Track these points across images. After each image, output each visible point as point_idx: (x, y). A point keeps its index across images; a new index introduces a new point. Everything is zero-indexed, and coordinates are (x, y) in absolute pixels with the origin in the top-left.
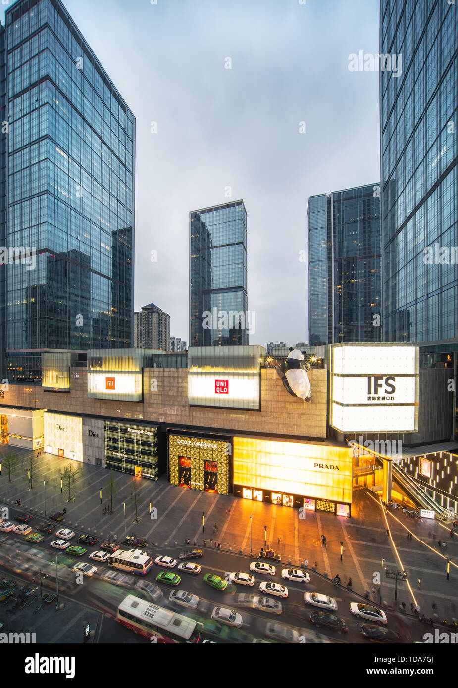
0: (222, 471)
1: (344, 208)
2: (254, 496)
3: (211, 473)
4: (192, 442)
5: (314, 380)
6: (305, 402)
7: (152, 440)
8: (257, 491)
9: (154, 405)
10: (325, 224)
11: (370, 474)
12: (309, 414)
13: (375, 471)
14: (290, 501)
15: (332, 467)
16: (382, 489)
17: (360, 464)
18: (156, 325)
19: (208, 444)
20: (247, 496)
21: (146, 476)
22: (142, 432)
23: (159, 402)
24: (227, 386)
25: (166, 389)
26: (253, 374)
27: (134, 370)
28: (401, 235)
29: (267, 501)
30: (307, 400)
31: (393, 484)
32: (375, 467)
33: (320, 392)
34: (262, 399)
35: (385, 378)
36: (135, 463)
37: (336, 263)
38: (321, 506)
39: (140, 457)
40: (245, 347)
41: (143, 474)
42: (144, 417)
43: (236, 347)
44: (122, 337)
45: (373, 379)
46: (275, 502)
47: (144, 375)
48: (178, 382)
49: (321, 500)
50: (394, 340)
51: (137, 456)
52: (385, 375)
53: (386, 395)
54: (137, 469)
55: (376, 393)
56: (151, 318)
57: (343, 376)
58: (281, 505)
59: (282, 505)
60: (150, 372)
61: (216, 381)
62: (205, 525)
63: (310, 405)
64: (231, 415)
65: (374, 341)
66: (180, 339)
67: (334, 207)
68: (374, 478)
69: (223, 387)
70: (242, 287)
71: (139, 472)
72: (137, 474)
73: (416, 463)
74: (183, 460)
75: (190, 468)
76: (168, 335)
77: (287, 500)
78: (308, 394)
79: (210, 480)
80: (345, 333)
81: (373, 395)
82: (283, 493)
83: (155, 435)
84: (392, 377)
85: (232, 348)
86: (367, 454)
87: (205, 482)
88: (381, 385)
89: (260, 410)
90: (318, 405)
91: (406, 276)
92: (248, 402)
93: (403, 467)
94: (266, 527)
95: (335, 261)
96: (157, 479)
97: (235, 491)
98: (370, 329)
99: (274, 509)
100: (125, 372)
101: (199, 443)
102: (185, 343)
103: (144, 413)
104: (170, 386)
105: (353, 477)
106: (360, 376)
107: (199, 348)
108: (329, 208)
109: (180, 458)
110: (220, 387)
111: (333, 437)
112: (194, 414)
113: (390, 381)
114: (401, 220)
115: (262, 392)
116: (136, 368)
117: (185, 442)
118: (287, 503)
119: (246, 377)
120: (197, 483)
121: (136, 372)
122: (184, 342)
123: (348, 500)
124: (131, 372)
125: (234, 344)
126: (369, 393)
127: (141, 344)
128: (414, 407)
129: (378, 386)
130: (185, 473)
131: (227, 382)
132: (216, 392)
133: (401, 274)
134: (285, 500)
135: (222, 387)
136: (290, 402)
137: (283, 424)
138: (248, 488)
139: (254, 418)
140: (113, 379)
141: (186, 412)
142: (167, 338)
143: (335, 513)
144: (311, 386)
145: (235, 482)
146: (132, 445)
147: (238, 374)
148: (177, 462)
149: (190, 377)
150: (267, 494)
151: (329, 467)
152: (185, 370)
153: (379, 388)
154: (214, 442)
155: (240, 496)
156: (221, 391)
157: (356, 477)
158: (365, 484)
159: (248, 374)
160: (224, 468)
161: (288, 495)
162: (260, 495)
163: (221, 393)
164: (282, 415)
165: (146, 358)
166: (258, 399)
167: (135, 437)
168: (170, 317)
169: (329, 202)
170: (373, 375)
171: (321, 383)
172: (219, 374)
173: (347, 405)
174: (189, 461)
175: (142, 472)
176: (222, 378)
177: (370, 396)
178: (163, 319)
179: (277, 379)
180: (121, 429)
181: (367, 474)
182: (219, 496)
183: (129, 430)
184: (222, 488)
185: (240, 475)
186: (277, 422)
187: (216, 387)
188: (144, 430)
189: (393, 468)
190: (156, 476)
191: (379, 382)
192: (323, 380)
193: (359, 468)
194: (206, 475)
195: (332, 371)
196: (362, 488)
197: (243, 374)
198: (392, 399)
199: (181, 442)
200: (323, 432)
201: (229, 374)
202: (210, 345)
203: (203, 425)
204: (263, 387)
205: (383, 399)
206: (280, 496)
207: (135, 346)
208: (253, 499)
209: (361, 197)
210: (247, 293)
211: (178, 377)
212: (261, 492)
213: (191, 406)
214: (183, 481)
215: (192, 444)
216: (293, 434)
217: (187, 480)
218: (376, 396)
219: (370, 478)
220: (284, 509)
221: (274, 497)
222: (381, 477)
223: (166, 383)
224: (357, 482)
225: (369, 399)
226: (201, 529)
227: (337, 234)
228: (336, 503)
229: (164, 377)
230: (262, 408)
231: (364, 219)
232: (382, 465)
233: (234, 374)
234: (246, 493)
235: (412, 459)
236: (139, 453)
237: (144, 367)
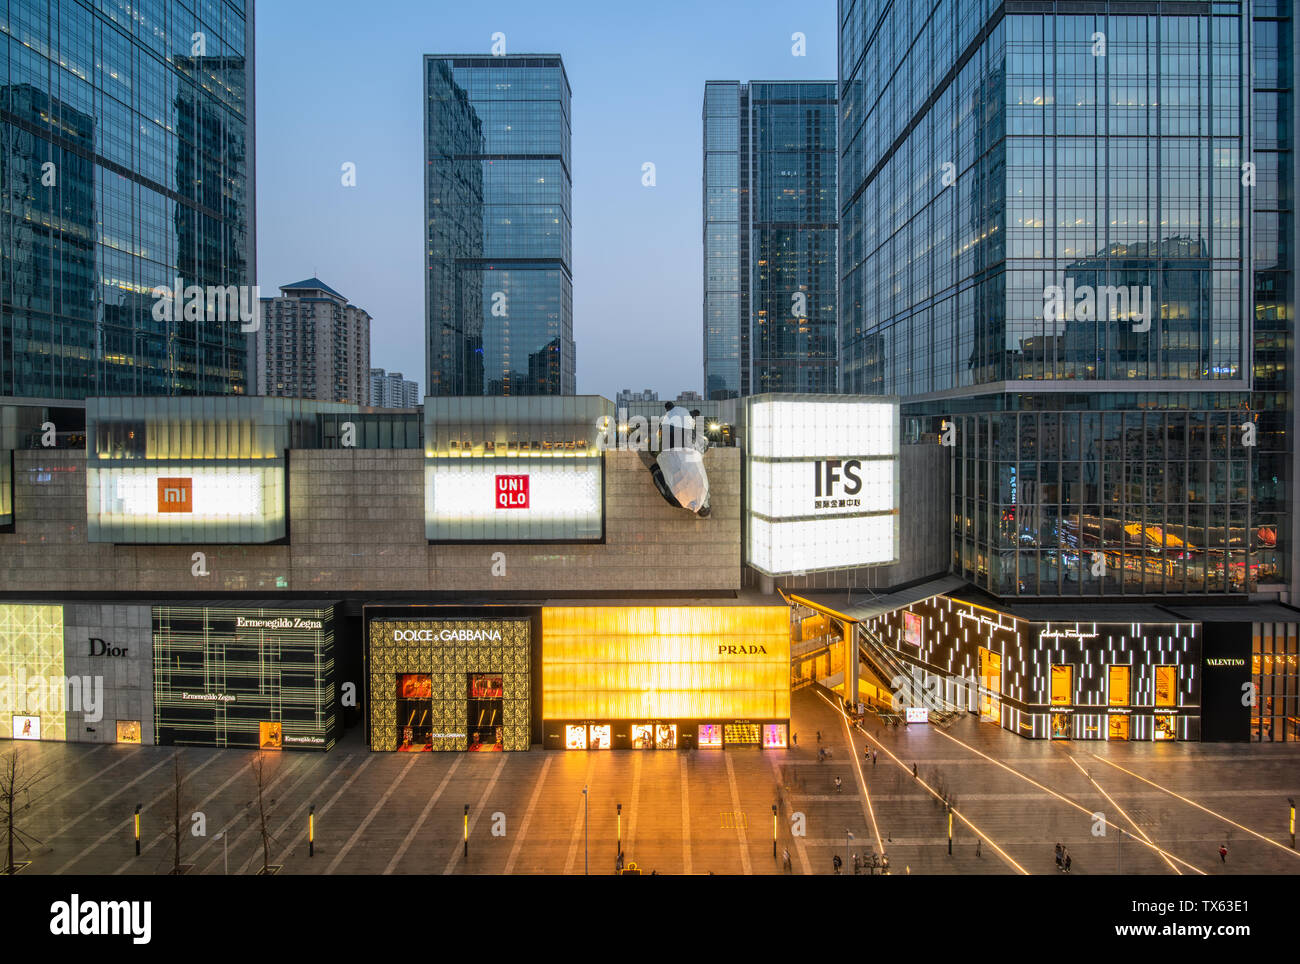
0: (513, 693)
1: (773, 120)
2: (593, 739)
3: (485, 704)
4: (437, 632)
5: (716, 470)
6: (698, 517)
7: (318, 643)
8: (598, 728)
9: (325, 548)
10: (736, 145)
11: (822, 653)
12: (706, 543)
13: (831, 647)
14: (670, 736)
15: (754, 650)
16: (844, 681)
17: (804, 636)
18: (329, 337)
19: (478, 632)
20: (574, 744)
21: (298, 743)
22: (287, 624)
23: (338, 538)
24: (526, 490)
25: (361, 504)
26: (588, 461)
27: (257, 456)
28: (870, 190)
29: (622, 745)
30: (703, 512)
31: (862, 666)
32: (829, 638)
33: (729, 495)
34: (608, 516)
35: (844, 464)
36: (262, 713)
37: (758, 231)
38: (734, 735)
39: (276, 694)
40: (569, 400)
41: (287, 738)
42: (290, 583)
43: (546, 400)
44: (218, 363)
45: (824, 466)
46: (639, 745)
47: (292, 469)
48: (396, 484)
49: (732, 722)
50: (858, 390)
51: (267, 693)
52: (845, 458)
53: (846, 497)
54: (266, 730)
55: (829, 492)
56: (313, 316)
57: (773, 460)
58: (651, 748)
59: (654, 748)
60: (313, 462)
61: (498, 478)
62: (470, 837)
63: (708, 523)
64: (536, 558)
65: (823, 391)
66: (400, 376)
67: (754, 112)
68: (829, 660)
69: (515, 494)
70: (559, 261)
71: (275, 736)
72: (268, 744)
73: (897, 622)
74: (409, 683)
75: (430, 699)
76: (363, 366)
77: (665, 734)
78: (703, 501)
79: (482, 722)
80: (773, 374)
81: (824, 497)
82: (654, 722)
83: (327, 627)
84: (855, 462)
85: (536, 400)
86: (816, 615)
87: (471, 730)
88: (837, 478)
89: (602, 541)
90: (724, 523)
91: (878, 271)
92: (576, 524)
93: (876, 633)
94: (619, 807)
95: (754, 227)
96: (332, 743)
97: (545, 737)
98: (817, 368)
99: (637, 759)
100: (227, 463)
101: (455, 632)
102: (414, 386)
103: (290, 571)
104: (374, 495)
105: (792, 664)
106: (802, 460)
107: (455, 400)
108: (744, 113)
109: (400, 677)
110: (507, 492)
111: (753, 586)
112: (440, 561)
113: (853, 470)
114: (870, 164)
115: (608, 499)
116: (264, 452)
117: (415, 636)
118: (665, 741)
119: (570, 468)
120: (449, 734)
121: (264, 463)
122: (412, 383)
123: (784, 713)
124: (251, 463)
125: (542, 391)
126: (818, 493)
127: (280, 386)
128: (891, 517)
129: (832, 478)
130: (415, 718)
131: (526, 479)
132: (499, 505)
133: (870, 266)
134: (661, 736)
135: (514, 492)
136: (668, 520)
137: (654, 568)
138: (577, 723)
139: (589, 559)
140: (185, 484)
141: (419, 558)
142: (363, 372)
143: (760, 746)
144: (710, 484)
145: (548, 714)
146: (250, 665)
147: (552, 461)
148: (394, 688)
149: (430, 471)
150: (621, 727)
151: (747, 649)
152: (414, 453)
153: (834, 483)
154: (495, 624)
155: (558, 746)
156: (511, 502)
157: (796, 663)
158: (814, 676)
159: (574, 462)
160: (520, 685)
161: (666, 722)
162: (604, 736)
163: (510, 506)
164: (652, 549)
165: (298, 424)
166: (598, 516)
167: (262, 641)
168: (369, 318)
169: (744, 101)
170: (824, 458)
171: (729, 478)
172: (505, 461)
173: (779, 520)
174: (426, 682)
175: (283, 736)
176: (512, 470)
177: (818, 499)
178: (351, 323)
179: (640, 470)
180: (212, 624)
181: (816, 655)
182: (506, 756)
183: (240, 622)
184: (513, 734)
185: (559, 696)
186: (640, 564)
187: (499, 492)
188: (291, 619)
189: (861, 636)
190: (328, 738)
191: (835, 471)
192: (733, 471)
193: (801, 644)
194: (474, 708)
195: (749, 451)
196: (809, 683)
197: (564, 462)
198: (857, 503)
199: (403, 636)
200: (734, 580)
201: (529, 461)
202: (481, 394)
203: (464, 588)
204: (610, 490)
205: (842, 503)
206: (649, 728)
207: (262, 390)
208: (589, 749)
209: (803, 102)
210: (570, 276)
211: (395, 472)
212: (607, 728)
213: (432, 542)
214: (409, 734)
215: (436, 638)
216: (674, 588)
217: (422, 734)
218: (830, 499)
219: (821, 662)
220: (659, 755)
221: (637, 732)
222: (840, 657)
223: (360, 488)
224: (798, 673)
225: (818, 504)
226: (460, 850)
227: (759, 170)
228: (762, 722)
229: (354, 471)
230: (608, 535)
231: (809, 147)
232: (841, 632)
233: (541, 461)
234: (574, 737)
235: (890, 615)
236: (276, 682)
237: (291, 447)
